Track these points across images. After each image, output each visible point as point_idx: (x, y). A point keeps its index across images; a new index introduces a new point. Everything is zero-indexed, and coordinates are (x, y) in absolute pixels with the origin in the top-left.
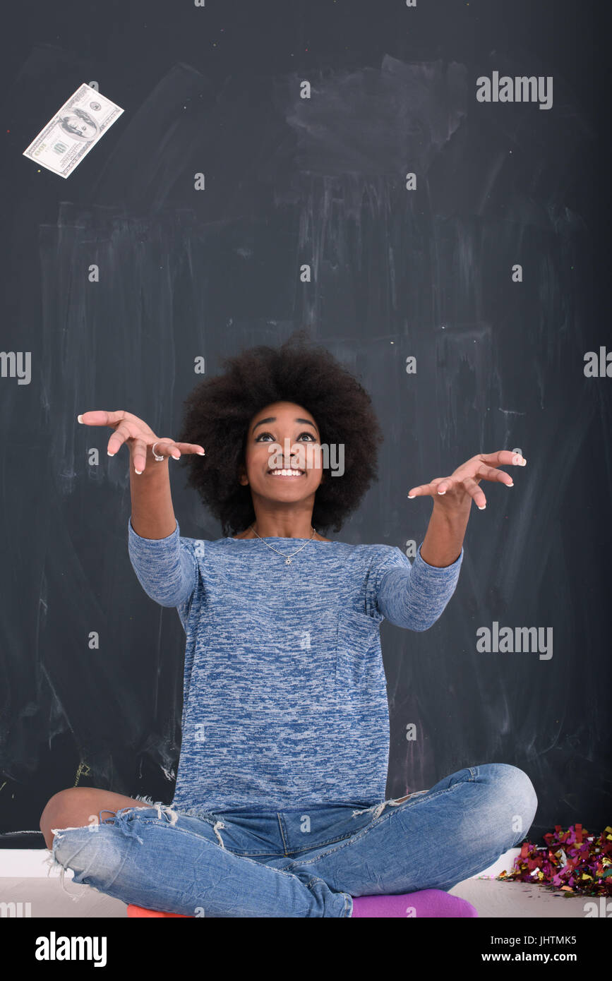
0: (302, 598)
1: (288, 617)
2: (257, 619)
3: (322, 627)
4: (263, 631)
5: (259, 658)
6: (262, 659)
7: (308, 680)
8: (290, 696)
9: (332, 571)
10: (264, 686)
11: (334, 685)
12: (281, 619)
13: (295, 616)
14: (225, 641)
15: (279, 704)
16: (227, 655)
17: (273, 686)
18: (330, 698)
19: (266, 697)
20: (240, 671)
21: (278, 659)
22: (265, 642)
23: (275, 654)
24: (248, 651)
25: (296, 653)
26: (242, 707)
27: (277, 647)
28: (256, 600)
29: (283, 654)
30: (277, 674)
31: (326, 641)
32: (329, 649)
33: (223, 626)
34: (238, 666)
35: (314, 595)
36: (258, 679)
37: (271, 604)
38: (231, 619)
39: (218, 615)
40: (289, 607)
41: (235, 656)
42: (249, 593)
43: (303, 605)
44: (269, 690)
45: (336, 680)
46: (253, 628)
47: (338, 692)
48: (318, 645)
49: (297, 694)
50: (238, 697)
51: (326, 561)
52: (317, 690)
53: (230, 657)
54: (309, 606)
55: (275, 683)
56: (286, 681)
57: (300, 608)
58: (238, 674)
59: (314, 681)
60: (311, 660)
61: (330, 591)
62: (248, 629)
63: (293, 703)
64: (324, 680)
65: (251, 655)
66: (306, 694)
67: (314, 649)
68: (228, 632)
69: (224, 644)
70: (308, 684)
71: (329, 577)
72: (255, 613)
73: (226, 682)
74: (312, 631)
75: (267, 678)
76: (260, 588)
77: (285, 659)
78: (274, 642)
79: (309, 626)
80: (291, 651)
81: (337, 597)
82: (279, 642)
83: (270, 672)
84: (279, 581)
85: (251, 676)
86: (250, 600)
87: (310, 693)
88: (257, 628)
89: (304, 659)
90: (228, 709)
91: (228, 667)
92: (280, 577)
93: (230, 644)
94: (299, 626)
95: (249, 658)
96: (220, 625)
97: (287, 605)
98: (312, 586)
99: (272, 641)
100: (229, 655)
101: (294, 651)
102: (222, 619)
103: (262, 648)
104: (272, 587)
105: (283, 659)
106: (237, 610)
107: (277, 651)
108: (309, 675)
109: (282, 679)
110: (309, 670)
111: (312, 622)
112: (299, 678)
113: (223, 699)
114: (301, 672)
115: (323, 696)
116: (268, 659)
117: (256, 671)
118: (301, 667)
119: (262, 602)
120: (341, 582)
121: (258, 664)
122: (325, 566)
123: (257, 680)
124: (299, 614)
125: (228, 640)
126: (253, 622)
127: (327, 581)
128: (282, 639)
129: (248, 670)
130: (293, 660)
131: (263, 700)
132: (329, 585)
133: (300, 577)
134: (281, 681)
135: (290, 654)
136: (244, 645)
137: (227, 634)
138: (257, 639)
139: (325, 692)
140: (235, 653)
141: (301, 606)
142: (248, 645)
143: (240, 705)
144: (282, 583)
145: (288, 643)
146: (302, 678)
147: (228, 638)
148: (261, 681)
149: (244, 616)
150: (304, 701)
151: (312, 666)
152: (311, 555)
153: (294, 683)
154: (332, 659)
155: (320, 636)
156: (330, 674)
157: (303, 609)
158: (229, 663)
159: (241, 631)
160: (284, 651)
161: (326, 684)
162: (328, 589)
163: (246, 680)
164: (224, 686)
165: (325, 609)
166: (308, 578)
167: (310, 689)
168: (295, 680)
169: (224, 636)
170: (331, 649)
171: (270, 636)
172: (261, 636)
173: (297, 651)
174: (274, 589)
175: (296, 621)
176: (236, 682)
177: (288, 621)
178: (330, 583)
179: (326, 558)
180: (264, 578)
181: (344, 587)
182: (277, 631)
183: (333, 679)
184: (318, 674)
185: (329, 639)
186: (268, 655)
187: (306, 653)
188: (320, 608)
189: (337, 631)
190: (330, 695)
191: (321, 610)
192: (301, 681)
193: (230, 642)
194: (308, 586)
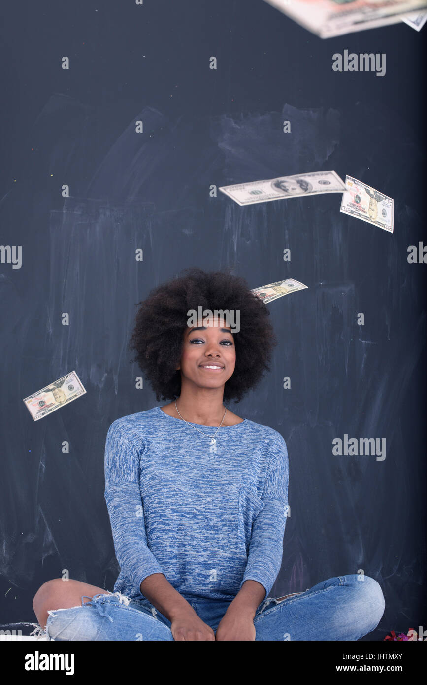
0: (215, 473)
1: (204, 486)
2: (180, 488)
3: (228, 497)
4: (185, 496)
5: (182, 516)
6: (184, 516)
7: (217, 534)
8: (203, 544)
9: (237, 456)
10: (185, 536)
11: (235, 540)
12: (198, 487)
13: (209, 486)
14: (157, 505)
15: (195, 549)
16: (159, 515)
17: (192, 535)
18: (232, 548)
19: (186, 543)
20: (169, 525)
21: (195, 516)
22: (187, 504)
23: (193, 513)
24: (174, 511)
25: (208, 514)
26: (172, 551)
27: (195, 508)
28: (181, 472)
29: (199, 513)
30: (195, 527)
31: (230, 508)
32: (233, 514)
33: (156, 495)
34: (167, 522)
35: (223, 472)
36: (181, 530)
37: (191, 475)
38: (161, 489)
39: (152, 487)
40: (204, 479)
41: (165, 515)
42: (177, 467)
43: (214, 479)
44: (188, 538)
45: (238, 536)
46: (177, 495)
47: (239, 545)
48: (225, 510)
49: (208, 543)
50: (168, 544)
51: (233, 448)
52: (223, 541)
53: (161, 516)
54: (219, 480)
55: (193, 534)
56: (201, 532)
57: (212, 481)
58: (167, 528)
59: (221, 535)
60: (219, 520)
61: (235, 470)
62: (174, 495)
63: (205, 549)
64: (228, 535)
65: (176, 514)
66: (215, 544)
67: (222, 512)
68: (158, 499)
69: (156, 508)
70: (216, 536)
71: (235, 460)
72: (178, 483)
73: (158, 534)
74: (221, 499)
75: (188, 529)
76: (185, 463)
77: (200, 517)
78: (193, 504)
79: (219, 495)
80: (205, 511)
81: (240, 475)
82: (196, 505)
83: (190, 525)
84: (199, 458)
85: (176, 529)
86: (175, 473)
87: (218, 543)
88: (180, 495)
89: (214, 518)
90: (161, 553)
91: (159, 523)
92: (200, 456)
93: (160, 507)
94: (211, 495)
95: (175, 516)
96: (153, 494)
97: (203, 477)
98: (222, 466)
99: (192, 503)
100: (160, 514)
101: (207, 512)
102: (155, 490)
103: (184, 508)
104: (194, 462)
105: (199, 517)
106: (164, 482)
107: (195, 511)
108: (217, 530)
109: (198, 531)
110: (217, 527)
111: (221, 493)
112: (210, 532)
113: (157, 547)
114: (212, 528)
115: (227, 546)
116: (188, 516)
117: (179, 525)
118: (211, 524)
119: (186, 474)
120: (244, 464)
121: (181, 520)
122: (233, 451)
123: (180, 532)
124: (211, 485)
125: (159, 504)
126: (177, 490)
127: (233, 463)
128: (199, 502)
129: (175, 525)
130: (206, 518)
131: (184, 545)
132: (235, 466)
133: (215, 458)
134: (197, 533)
135: (204, 513)
136: (171, 507)
137: (158, 500)
138: (181, 503)
139: (229, 544)
140: (164, 513)
141: (213, 480)
142: (174, 507)
143: (170, 550)
144: (201, 460)
145: (203, 506)
146: (212, 532)
147: (159, 503)
148: (183, 532)
149: (170, 486)
150: (213, 548)
151: (219, 524)
152: (224, 441)
153: (206, 535)
154: (234, 521)
155: (226, 503)
156: (233, 531)
157: (214, 482)
158: (161, 520)
159: (168, 497)
160: (200, 511)
161: (229, 538)
162: (234, 469)
163: (173, 531)
164: (157, 537)
165: (231, 484)
166: (220, 459)
167: (218, 540)
168: (207, 533)
169: (156, 501)
170: (234, 514)
171: (190, 500)
172: (183, 500)
173: (209, 512)
174: (195, 464)
175: (209, 490)
176: (166, 534)
177: (203, 489)
178: (235, 464)
179: (234, 445)
180: (189, 455)
181: (245, 468)
182: (195, 496)
183: (235, 535)
184: (224, 530)
185: (233, 507)
186: (189, 513)
187: (216, 514)
188: (227, 482)
189: (239, 502)
190: (232, 546)
191: (228, 484)
192: (211, 534)
193: (161, 505)
194: (219, 465)
